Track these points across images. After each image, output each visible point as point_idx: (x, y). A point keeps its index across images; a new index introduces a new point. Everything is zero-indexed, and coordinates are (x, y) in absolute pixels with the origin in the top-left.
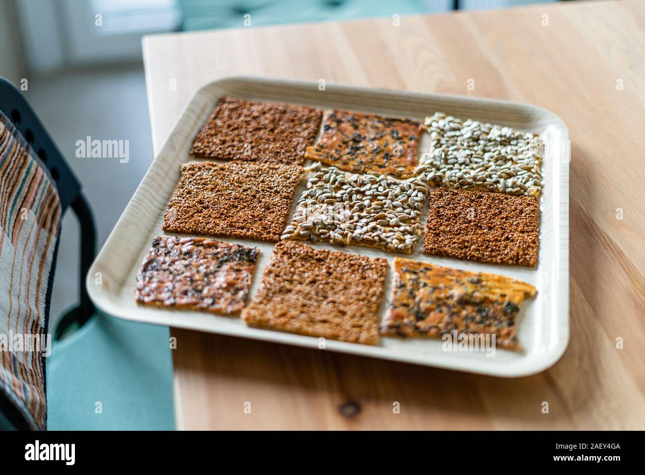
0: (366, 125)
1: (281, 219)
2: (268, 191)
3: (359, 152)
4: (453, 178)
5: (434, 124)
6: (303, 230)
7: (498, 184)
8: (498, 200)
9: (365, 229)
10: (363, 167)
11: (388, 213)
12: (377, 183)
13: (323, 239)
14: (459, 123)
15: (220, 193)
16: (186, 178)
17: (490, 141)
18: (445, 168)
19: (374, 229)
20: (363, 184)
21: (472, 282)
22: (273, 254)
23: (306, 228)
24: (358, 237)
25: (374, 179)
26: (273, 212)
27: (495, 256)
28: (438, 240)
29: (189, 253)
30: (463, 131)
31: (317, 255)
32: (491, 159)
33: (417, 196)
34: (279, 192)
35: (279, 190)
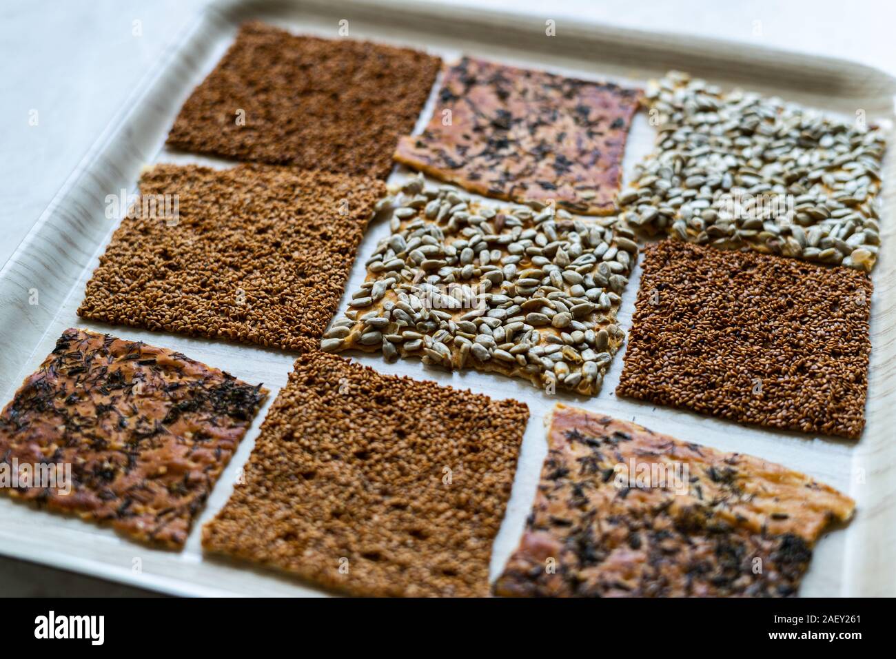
0: (524, 92)
2: (308, 235)
3: (503, 152)
4: (697, 221)
5: (666, 97)
6: (368, 331)
7: (790, 238)
8: (786, 274)
9: (500, 332)
10: (509, 185)
11: (551, 299)
12: (535, 224)
13: (409, 351)
14: (714, 95)
15: (209, 235)
17: (777, 136)
18: (679, 195)
19: (517, 334)
20: (503, 227)
23: (375, 327)
24: (483, 352)
25: (528, 217)
26: (311, 284)
27: (772, 411)
28: (651, 366)
30: (724, 115)
31: (380, 388)
32: (777, 179)
33: (615, 259)
34: (330, 238)
35: (330, 233)
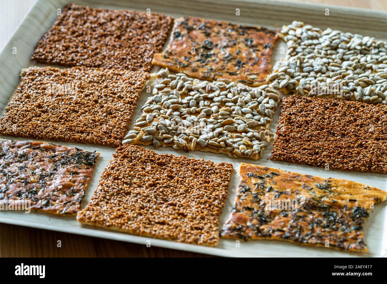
0: (218, 33)
1: (123, 124)
2: (111, 97)
3: (209, 59)
4: (307, 86)
5: (291, 32)
6: (146, 135)
7: (355, 92)
8: (353, 107)
9: (211, 134)
10: (213, 74)
11: (236, 119)
12: (227, 89)
13: (166, 144)
14: (317, 31)
15: (60, 98)
16: (26, 83)
17: (349, 49)
18: (299, 75)
19: (221, 134)
20: (212, 91)
21: (321, 188)
22: (113, 158)
23: (149, 133)
24: (204, 142)
25: (223, 86)
26: (115, 117)
27: (346, 163)
28: (287, 146)
29: (24, 156)
30: (321, 40)
31: (159, 159)
32: (349, 67)
33: (268, 103)
34: (122, 98)
35: (122, 95)
